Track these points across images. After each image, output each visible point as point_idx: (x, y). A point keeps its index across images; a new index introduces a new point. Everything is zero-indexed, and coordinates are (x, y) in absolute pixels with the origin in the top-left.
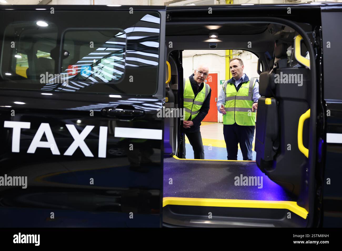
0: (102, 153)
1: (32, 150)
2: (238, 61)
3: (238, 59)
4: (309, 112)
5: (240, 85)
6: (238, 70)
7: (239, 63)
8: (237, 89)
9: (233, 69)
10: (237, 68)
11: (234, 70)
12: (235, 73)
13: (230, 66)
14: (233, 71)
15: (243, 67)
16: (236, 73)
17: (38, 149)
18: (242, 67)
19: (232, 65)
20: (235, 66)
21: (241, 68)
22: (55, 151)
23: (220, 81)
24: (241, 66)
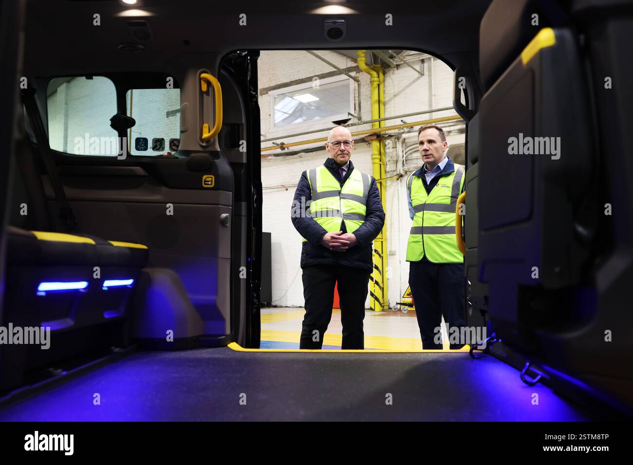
2: (436, 132)
3: (437, 128)
5: (435, 182)
6: (436, 149)
7: (439, 135)
8: (429, 188)
9: (426, 146)
10: (435, 145)
11: (428, 149)
12: (427, 155)
13: (419, 140)
14: (426, 150)
15: (445, 145)
16: (431, 154)
18: (443, 146)
19: (424, 139)
20: (430, 142)
21: (441, 147)
24: (442, 142)
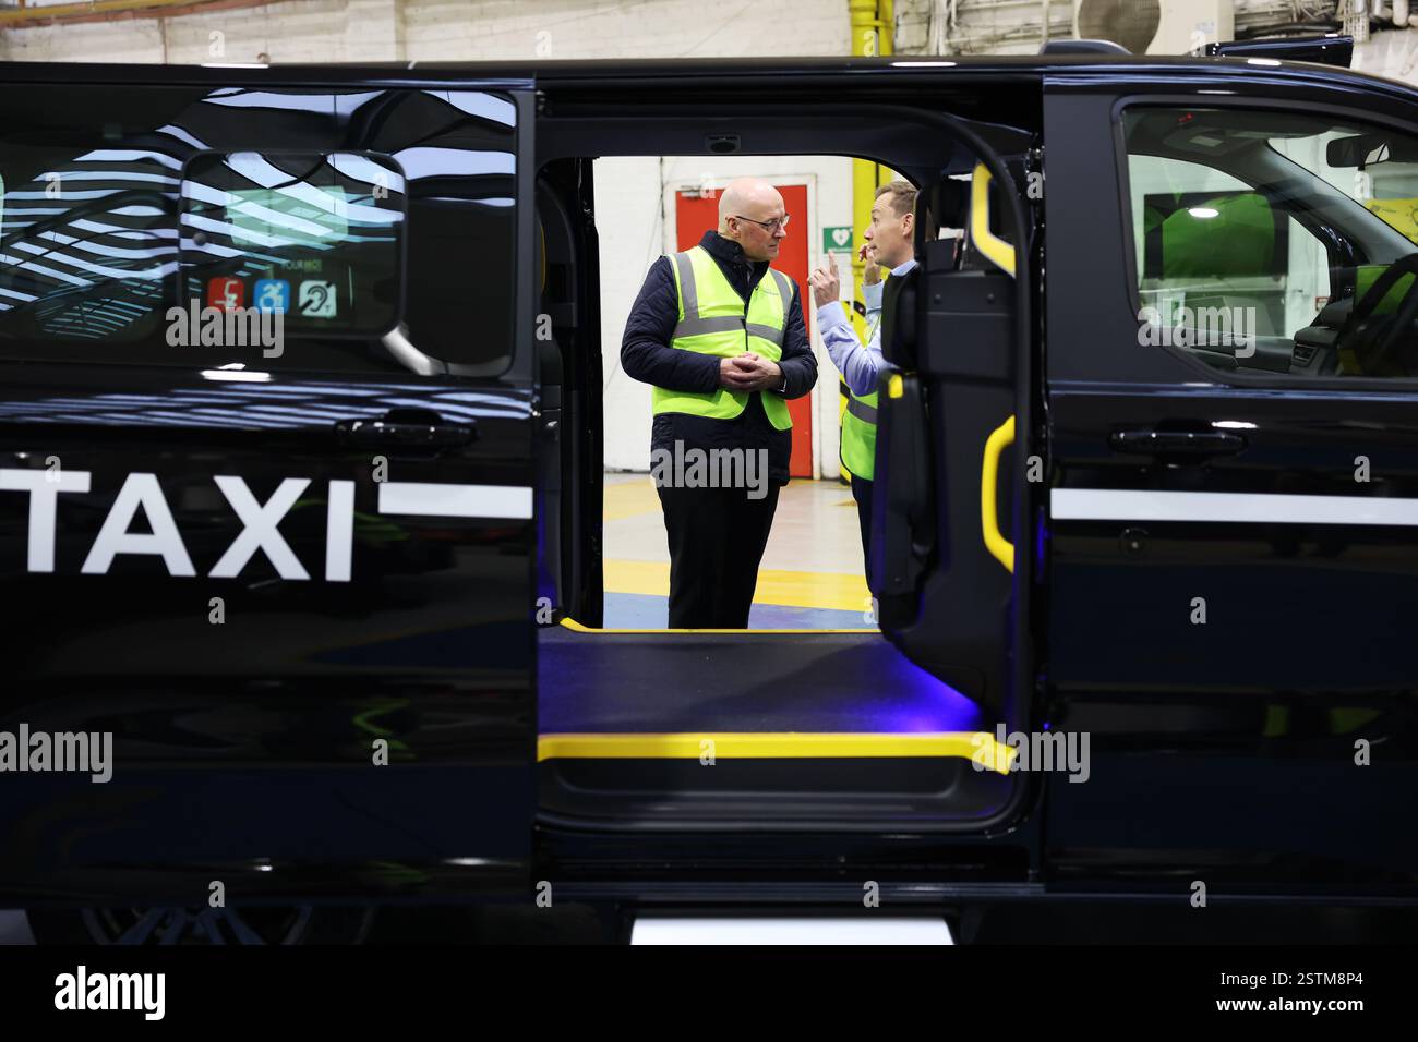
0: (339, 566)
1: (97, 562)
4: (1010, 423)
6: (883, 235)
17: (120, 560)
21: (894, 229)
22: (180, 564)
23: (821, 233)
24: (900, 219)
